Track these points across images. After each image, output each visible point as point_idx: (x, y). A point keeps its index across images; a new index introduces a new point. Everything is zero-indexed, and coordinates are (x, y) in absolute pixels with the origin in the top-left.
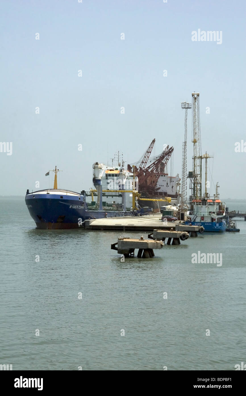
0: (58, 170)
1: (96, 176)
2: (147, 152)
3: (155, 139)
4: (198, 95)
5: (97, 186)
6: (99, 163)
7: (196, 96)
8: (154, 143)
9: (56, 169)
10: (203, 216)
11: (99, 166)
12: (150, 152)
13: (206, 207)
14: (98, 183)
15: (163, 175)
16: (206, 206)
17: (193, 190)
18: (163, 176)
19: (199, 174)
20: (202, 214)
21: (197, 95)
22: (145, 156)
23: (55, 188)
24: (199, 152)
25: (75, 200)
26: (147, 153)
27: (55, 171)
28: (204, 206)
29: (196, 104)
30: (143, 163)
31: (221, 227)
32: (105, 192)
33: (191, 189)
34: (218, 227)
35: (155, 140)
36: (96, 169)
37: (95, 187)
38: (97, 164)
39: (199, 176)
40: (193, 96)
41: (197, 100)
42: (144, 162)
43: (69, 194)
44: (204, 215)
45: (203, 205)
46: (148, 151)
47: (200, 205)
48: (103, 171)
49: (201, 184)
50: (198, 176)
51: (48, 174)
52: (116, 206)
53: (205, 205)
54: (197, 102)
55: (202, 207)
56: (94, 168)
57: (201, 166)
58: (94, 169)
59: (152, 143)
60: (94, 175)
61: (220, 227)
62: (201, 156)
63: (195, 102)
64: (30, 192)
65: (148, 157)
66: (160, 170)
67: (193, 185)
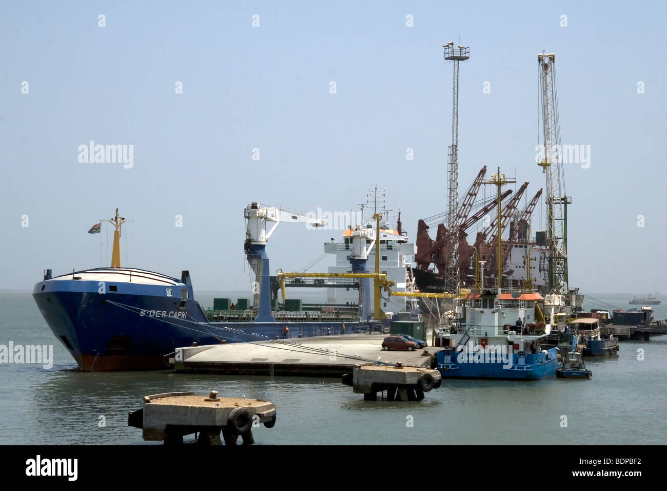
0: (123, 219)
1: (254, 237)
2: (469, 194)
3: (485, 167)
4: (552, 59)
5: (255, 262)
6: (258, 205)
7: (547, 61)
8: (483, 176)
9: (116, 218)
10: (484, 336)
11: (259, 212)
12: (475, 195)
13: (493, 313)
14: (257, 253)
15: (524, 245)
16: (494, 310)
17: (547, 273)
18: (522, 247)
19: (561, 238)
20: (483, 330)
21: (550, 58)
22: (465, 203)
23: (115, 266)
24: (559, 188)
25: (154, 295)
26: (469, 196)
27: (115, 223)
28: (488, 311)
29: (549, 79)
30: (460, 217)
31: (532, 367)
32: (323, 278)
33: (544, 270)
34: (523, 368)
35: (487, 168)
36: (253, 220)
37: (251, 265)
38: (254, 206)
39: (560, 241)
40: (541, 62)
41: (549, 70)
42: (462, 216)
43: (136, 280)
44: (486, 335)
45: (485, 307)
46: (471, 192)
47: (479, 306)
48: (276, 225)
49: (566, 260)
50: (557, 242)
51: (95, 229)
52: (335, 309)
53: (491, 307)
54: (550, 74)
55: (482, 312)
56: (248, 217)
57: (565, 219)
58: (247, 219)
59: (479, 176)
60: (248, 234)
61: (529, 366)
62: (563, 197)
63: (546, 74)
64: (53, 275)
65: (470, 204)
66: (517, 236)
67: (547, 262)
